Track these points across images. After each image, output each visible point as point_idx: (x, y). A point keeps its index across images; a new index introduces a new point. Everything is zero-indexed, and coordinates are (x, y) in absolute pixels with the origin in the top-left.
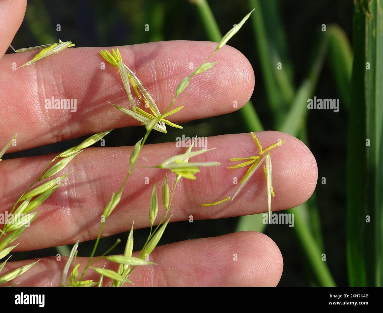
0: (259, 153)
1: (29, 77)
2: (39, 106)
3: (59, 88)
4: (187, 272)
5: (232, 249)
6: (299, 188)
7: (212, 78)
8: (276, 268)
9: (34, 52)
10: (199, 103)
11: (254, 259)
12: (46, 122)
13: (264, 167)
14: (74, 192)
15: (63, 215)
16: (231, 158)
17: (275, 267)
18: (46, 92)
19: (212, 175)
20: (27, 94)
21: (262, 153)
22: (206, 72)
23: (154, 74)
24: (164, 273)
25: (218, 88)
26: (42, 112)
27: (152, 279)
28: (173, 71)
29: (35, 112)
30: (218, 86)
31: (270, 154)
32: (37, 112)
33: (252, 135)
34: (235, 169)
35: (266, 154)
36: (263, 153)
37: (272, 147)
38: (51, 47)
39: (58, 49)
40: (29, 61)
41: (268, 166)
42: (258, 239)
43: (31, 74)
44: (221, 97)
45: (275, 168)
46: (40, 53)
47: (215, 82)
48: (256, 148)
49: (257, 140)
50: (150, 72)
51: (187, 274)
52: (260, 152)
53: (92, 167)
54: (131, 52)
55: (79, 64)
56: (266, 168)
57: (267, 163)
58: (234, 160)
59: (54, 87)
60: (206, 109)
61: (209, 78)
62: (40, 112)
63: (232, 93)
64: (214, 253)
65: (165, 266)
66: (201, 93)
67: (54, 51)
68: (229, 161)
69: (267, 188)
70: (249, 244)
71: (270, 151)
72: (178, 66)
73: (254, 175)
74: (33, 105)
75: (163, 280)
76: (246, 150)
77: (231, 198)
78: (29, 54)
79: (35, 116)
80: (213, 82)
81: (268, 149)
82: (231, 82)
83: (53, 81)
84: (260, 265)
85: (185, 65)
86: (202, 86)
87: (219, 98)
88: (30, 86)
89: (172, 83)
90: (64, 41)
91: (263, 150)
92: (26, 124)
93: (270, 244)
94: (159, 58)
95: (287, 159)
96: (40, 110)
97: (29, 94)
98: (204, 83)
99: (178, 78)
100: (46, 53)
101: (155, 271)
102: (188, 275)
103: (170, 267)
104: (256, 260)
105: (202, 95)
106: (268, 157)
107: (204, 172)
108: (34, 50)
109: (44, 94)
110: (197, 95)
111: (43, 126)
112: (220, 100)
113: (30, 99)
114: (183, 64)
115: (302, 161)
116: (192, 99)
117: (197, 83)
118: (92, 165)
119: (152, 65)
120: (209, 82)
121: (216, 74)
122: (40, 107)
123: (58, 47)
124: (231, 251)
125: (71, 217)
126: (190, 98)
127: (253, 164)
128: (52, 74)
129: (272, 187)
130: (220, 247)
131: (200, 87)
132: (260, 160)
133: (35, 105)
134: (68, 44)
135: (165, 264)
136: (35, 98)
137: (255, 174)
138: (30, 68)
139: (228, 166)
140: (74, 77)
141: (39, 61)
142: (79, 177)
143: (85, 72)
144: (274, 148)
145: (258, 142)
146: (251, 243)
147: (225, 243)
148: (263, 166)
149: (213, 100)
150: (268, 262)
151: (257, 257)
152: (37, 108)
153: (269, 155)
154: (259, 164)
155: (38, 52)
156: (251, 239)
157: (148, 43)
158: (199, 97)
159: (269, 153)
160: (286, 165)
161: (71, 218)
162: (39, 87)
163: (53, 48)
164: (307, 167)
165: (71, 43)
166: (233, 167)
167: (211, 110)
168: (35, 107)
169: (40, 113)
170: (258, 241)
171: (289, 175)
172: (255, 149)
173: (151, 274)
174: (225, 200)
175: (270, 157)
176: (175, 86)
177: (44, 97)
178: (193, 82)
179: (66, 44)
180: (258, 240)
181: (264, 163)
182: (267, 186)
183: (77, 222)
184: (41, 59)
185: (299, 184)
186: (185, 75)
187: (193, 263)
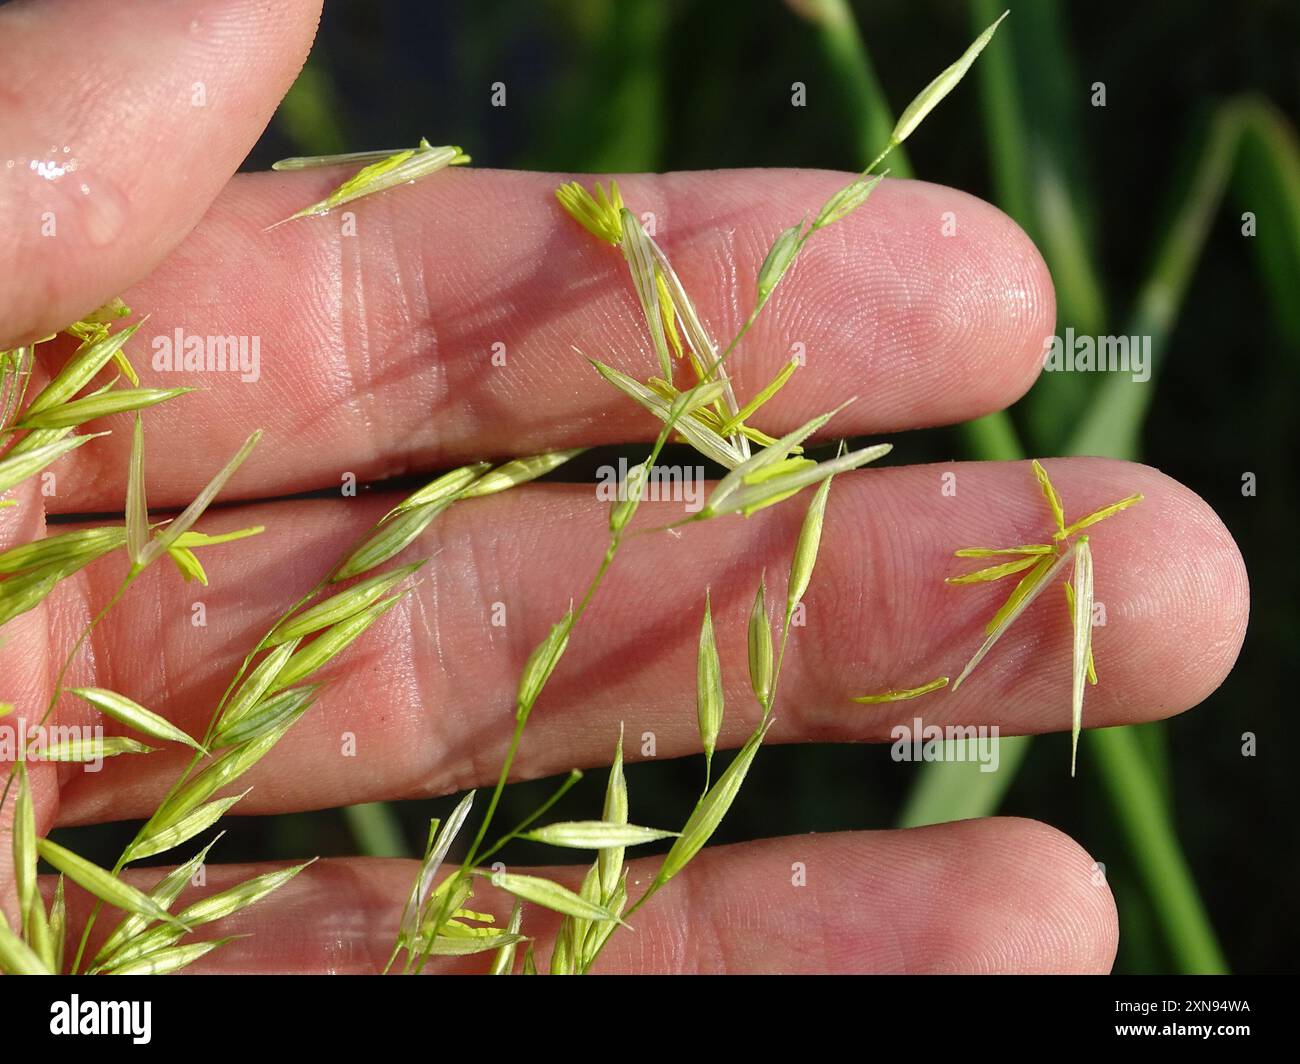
0: (1055, 533)
1: (314, 256)
2: (341, 353)
3: (411, 299)
4: (797, 940)
5: (950, 876)
6: (1182, 659)
7: (920, 302)
8: (1092, 947)
9: (335, 173)
10: (870, 381)
11: (1020, 914)
12: (361, 408)
13: (1068, 585)
14: (434, 632)
15: (394, 705)
16: (962, 548)
17: (1089, 943)
18: (369, 310)
19: (891, 601)
20: (305, 313)
21: (1063, 534)
22: (902, 283)
23: (729, 277)
24: (718, 937)
25: (936, 338)
26: (349, 375)
27: (678, 954)
28: (793, 271)
29: (329, 373)
30: (939, 330)
31: (1089, 542)
32: (334, 374)
33: (1034, 471)
34: (971, 585)
35: (1074, 539)
36: (1069, 536)
37: (1098, 517)
38: (392, 161)
39: (414, 170)
40: (319, 201)
41: (1079, 581)
42: (1038, 848)
43: (324, 245)
44: (943, 367)
45: (1102, 588)
46: (358, 177)
47: (929, 315)
48: (1045, 516)
49: (1050, 486)
50: (717, 267)
51: (798, 946)
52: (1057, 529)
53: (498, 549)
54: (657, 197)
55: (485, 226)
56: (1073, 587)
57: (1080, 569)
58: (969, 555)
59: (396, 295)
60: (893, 404)
61: (912, 302)
62: (342, 374)
63: (980, 357)
64: (892, 883)
65: (725, 917)
66: (880, 348)
67: (405, 173)
68: (952, 556)
69: (1072, 653)
70: (1009, 862)
71: (1089, 530)
72: (809, 255)
73: (1031, 608)
74: (321, 348)
75: (716, 961)
76: (1012, 521)
77: (952, 681)
78: (319, 179)
79: (324, 386)
80: (922, 315)
81: (1083, 522)
82: (980, 321)
83: (393, 274)
84: (1040, 933)
85: (834, 254)
86: (886, 326)
87: (937, 370)
88: (316, 286)
89: (786, 309)
90: (436, 142)
91: (1067, 526)
92: (295, 412)
93: (1078, 868)
94: (749, 224)
95: (1146, 560)
96: (344, 367)
97: (312, 311)
98: (891, 318)
99: (806, 296)
100: (378, 178)
101: (690, 932)
102: (800, 950)
103: (742, 919)
104: (1028, 917)
105: (884, 355)
106: (1082, 549)
107: (868, 590)
108: (335, 164)
109: (362, 314)
110: (866, 357)
111: (348, 420)
112: (941, 377)
113: (315, 330)
114: (827, 250)
115: (1196, 568)
116: (850, 368)
117: (869, 316)
118: (498, 542)
119: (724, 246)
120: (909, 317)
121: (933, 291)
122: (344, 357)
123: (417, 162)
124: (947, 882)
125: (422, 712)
126: (843, 365)
127: (1032, 568)
128: (392, 250)
129: (1090, 649)
130: (911, 865)
131: (878, 329)
132: (1057, 559)
133: (327, 348)
134: (452, 154)
135: (726, 908)
136: (331, 328)
137: (1035, 605)
138: (320, 225)
139: (948, 572)
140: (467, 268)
141: (352, 204)
142: (452, 582)
143: (501, 253)
144: (1106, 520)
145: (1052, 494)
146: (1013, 858)
147: (929, 852)
148: (1061, 580)
149: (918, 377)
150: (1067, 925)
151: (1033, 907)
152: (334, 359)
153: (1086, 543)
154: (1051, 572)
155: (350, 173)
156: (1016, 846)
157: (715, 172)
158: (872, 362)
159: (1087, 539)
160: (1142, 579)
161: (421, 715)
162: (347, 291)
163: (400, 165)
164: (1213, 587)
165: (460, 150)
166: (963, 579)
167: (907, 407)
168: (327, 358)
169: (341, 377)
170: (1040, 854)
171: (1149, 614)
172: (1039, 519)
173: (675, 939)
174: (931, 686)
175: (1091, 549)
176: (796, 321)
177: (361, 326)
178: (858, 312)
179: (441, 155)
180: (1040, 851)
181: (1070, 570)
182: (1071, 646)
183: (438, 729)
184: (359, 198)
185: (1181, 646)
186: (832, 285)
187: (818, 911)
